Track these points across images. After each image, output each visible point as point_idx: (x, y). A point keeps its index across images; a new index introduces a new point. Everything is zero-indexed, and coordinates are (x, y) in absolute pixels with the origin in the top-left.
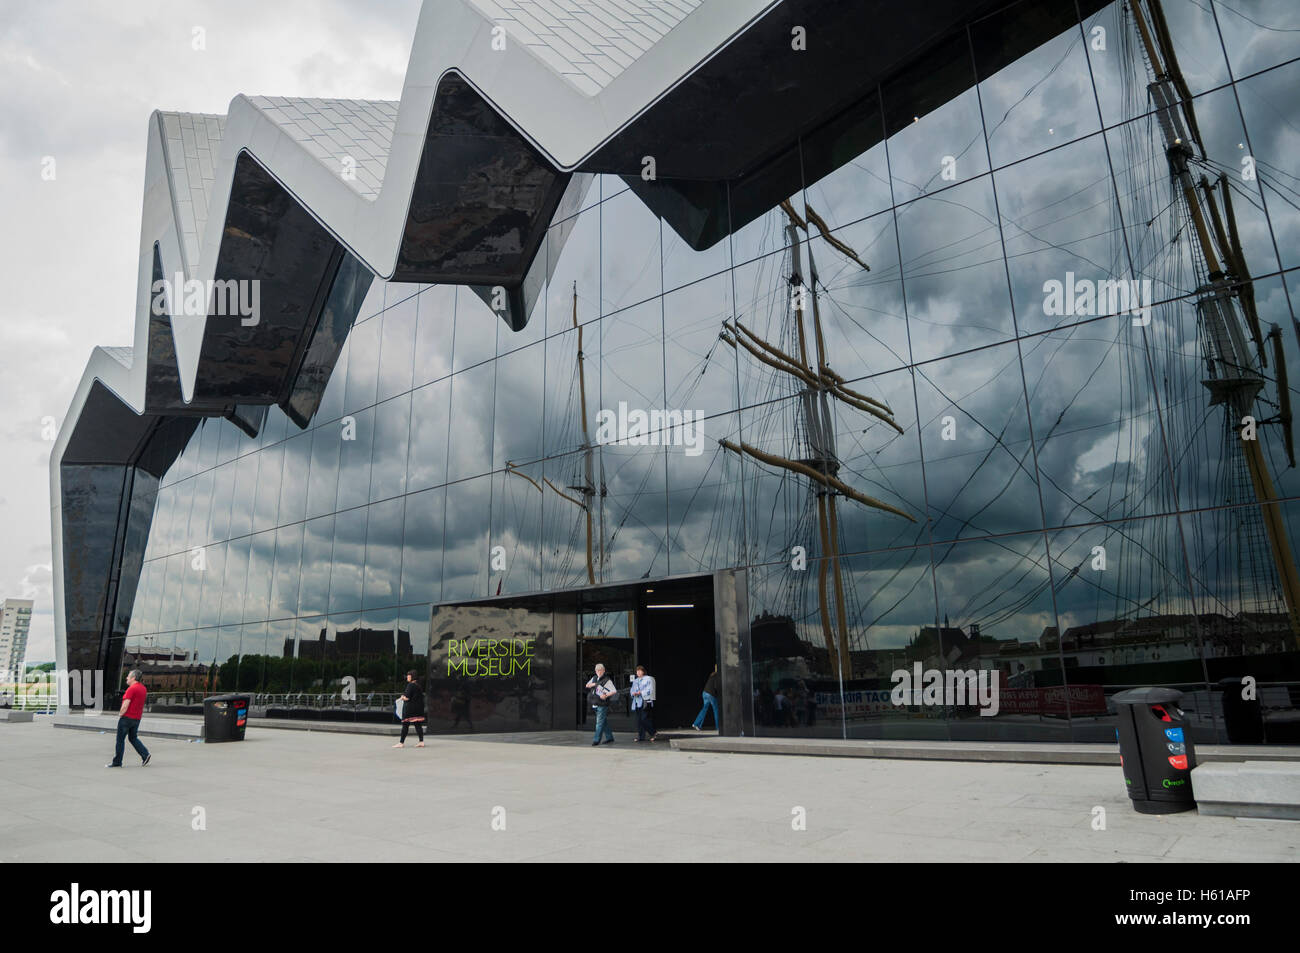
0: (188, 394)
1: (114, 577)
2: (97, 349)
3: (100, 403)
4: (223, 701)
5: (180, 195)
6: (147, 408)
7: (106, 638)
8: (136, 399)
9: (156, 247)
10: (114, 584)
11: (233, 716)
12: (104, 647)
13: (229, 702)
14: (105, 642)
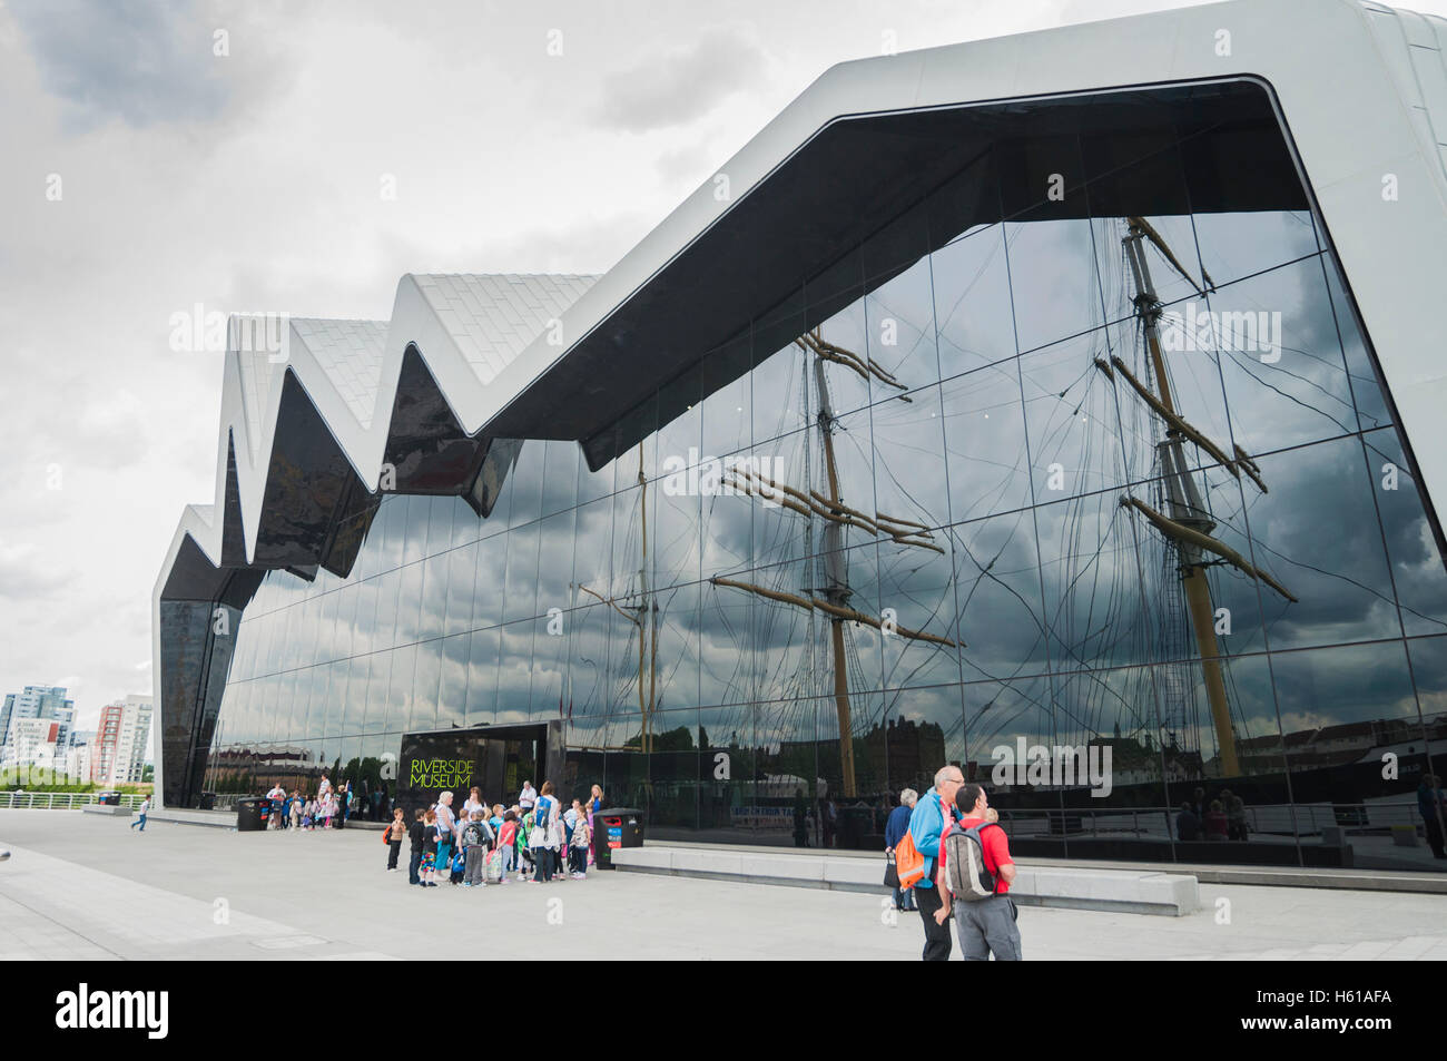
0: (250, 558)
1: (201, 696)
2: (189, 506)
3: (189, 550)
4: (252, 801)
5: (248, 392)
6: (222, 563)
7: (193, 748)
8: (214, 554)
9: (231, 431)
10: (200, 703)
11: (258, 813)
12: (192, 755)
13: (256, 802)
14: (192, 752)
